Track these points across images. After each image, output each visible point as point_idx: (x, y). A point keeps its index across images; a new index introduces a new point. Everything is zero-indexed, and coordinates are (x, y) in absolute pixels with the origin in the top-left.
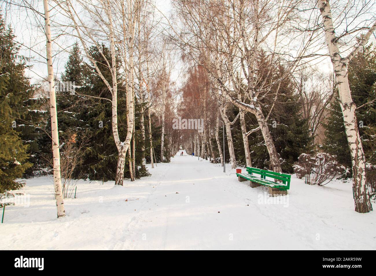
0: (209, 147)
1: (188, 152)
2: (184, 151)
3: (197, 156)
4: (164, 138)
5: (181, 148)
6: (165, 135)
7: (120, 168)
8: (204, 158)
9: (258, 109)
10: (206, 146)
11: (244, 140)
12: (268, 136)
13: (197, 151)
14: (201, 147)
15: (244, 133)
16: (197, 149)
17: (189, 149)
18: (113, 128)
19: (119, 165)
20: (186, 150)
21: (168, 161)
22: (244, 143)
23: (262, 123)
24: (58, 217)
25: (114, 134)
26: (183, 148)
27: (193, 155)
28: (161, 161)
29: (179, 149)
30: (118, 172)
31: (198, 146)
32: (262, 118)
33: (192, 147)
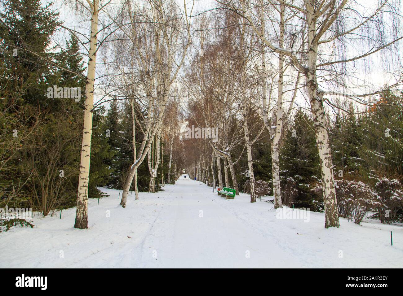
0: (208, 173)
1: (191, 176)
2: (187, 175)
3: (198, 180)
4: (171, 164)
5: (184, 172)
6: (172, 162)
7: (151, 183)
8: (203, 183)
9: (228, 154)
10: (206, 172)
11: (225, 170)
12: (232, 170)
13: (198, 176)
14: (202, 172)
15: (225, 166)
16: (199, 174)
17: (192, 173)
18: (148, 161)
19: (151, 182)
20: (189, 175)
21: (173, 183)
22: (225, 172)
23: (230, 162)
24: (136, 199)
25: (149, 164)
26: (186, 173)
27: (195, 179)
28: (168, 183)
29: (181, 173)
30: (150, 185)
31: (200, 172)
32: (230, 160)
33: (194, 172)
